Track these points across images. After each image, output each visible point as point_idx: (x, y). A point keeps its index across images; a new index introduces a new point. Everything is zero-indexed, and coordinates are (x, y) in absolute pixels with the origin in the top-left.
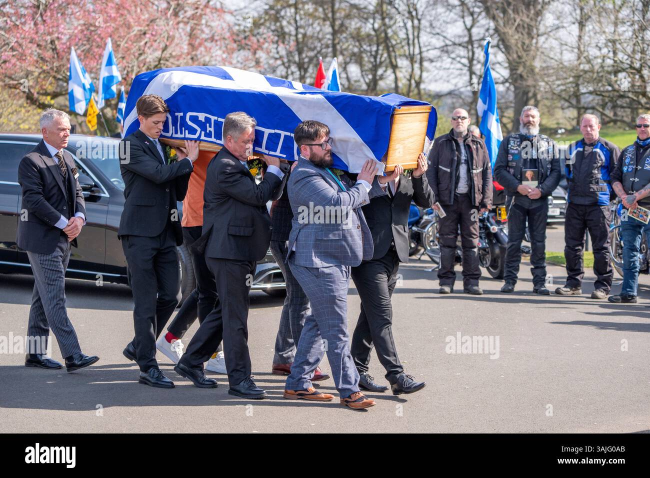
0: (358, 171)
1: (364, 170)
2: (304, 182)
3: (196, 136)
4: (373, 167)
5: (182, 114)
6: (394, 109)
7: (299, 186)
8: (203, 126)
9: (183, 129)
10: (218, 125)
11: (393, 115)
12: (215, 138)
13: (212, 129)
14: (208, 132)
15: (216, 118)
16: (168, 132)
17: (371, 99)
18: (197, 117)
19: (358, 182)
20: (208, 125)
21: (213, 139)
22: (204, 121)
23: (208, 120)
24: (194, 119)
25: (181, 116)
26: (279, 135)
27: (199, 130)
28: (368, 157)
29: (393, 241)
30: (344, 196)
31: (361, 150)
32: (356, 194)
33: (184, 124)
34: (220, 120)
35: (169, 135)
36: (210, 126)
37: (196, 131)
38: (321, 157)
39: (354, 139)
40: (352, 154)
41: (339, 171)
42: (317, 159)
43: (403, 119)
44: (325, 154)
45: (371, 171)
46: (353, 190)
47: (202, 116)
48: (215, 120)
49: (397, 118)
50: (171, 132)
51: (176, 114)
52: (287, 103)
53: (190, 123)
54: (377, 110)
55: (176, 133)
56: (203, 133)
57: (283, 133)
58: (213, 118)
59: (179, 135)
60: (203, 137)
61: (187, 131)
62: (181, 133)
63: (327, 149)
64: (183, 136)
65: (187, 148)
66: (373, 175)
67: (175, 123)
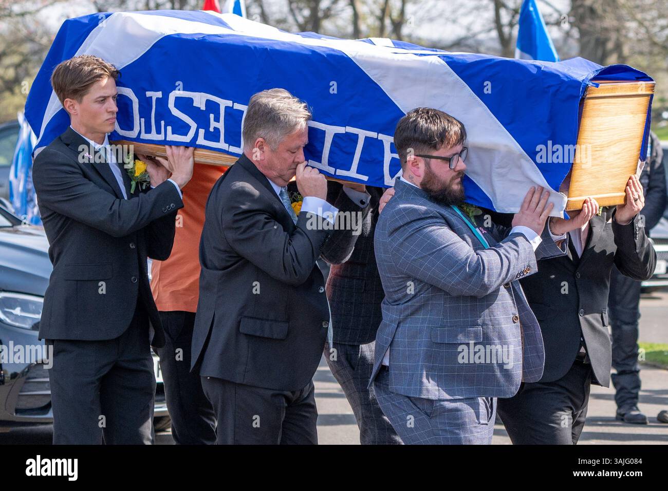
0: (515, 210)
1: (526, 205)
2: (410, 230)
3: (187, 139)
4: (542, 202)
5: (159, 94)
6: (586, 88)
7: (400, 238)
8: (201, 118)
9: (163, 123)
10: (232, 116)
11: (583, 99)
12: (226, 142)
13: (221, 125)
14: (211, 129)
15: (229, 103)
16: (131, 128)
17: (539, 68)
18: (191, 100)
19: (516, 229)
20: (212, 116)
21: (222, 145)
22: (203, 108)
23: (212, 107)
24: (185, 105)
25: (158, 99)
26: (354, 138)
27: (194, 125)
28: (532, 182)
29: (583, 344)
30: (490, 257)
31: (520, 167)
32: (512, 254)
33: (164, 114)
34: (237, 106)
35: (133, 134)
36: (217, 119)
37: (188, 127)
38: (444, 184)
39: (506, 146)
40: (502, 176)
41: (473, 209)
42: (436, 187)
43: (602, 107)
44: (453, 179)
45: (539, 209)
46: (506, 246)
47: (200, 99)
48: (227, 108)
49: (590, 105)
50: (136, 129)
51: (148, 94)
52: (372, 74)
53: (176, 112)
54: (552, 90)
55: (148, 131)
56: (202, 132)
57: (362, 134)
58: (224, 103)
59: (153, 136)
60: (201, 141)
61: (169, 129)
62: (159, 132)
63: (458, 168)
64: (161, 137)
65: (170, 158)
66: (544, 217)
67: (145, 112)
